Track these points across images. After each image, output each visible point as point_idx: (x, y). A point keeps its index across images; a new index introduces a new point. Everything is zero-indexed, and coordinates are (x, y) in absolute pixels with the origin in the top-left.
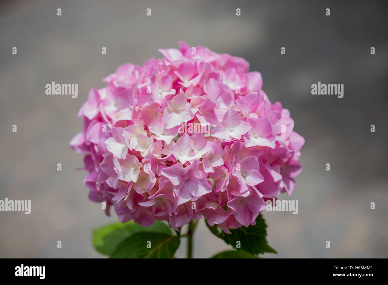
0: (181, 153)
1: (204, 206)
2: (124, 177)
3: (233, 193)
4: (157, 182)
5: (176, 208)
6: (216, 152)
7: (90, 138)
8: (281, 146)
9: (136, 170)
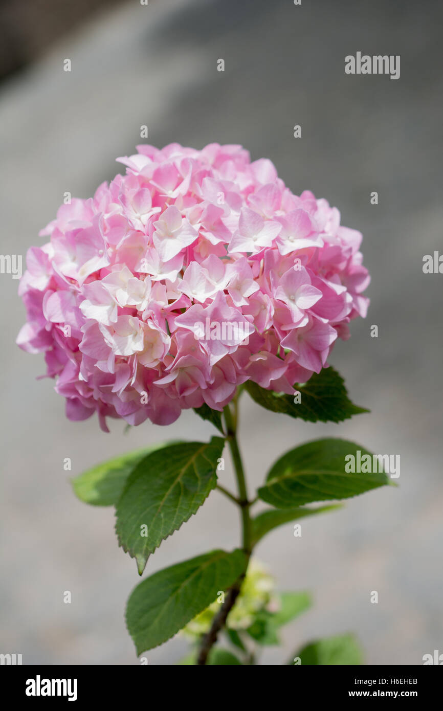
0: (194, 291)
1: (248, 361)
2: (122, 351)
3: (284, 329)
4: (173, 342)
5: (210, 372)
6: (243, 276)
7: (50, 317)
8: (331, 245)
9: (135, 335)
